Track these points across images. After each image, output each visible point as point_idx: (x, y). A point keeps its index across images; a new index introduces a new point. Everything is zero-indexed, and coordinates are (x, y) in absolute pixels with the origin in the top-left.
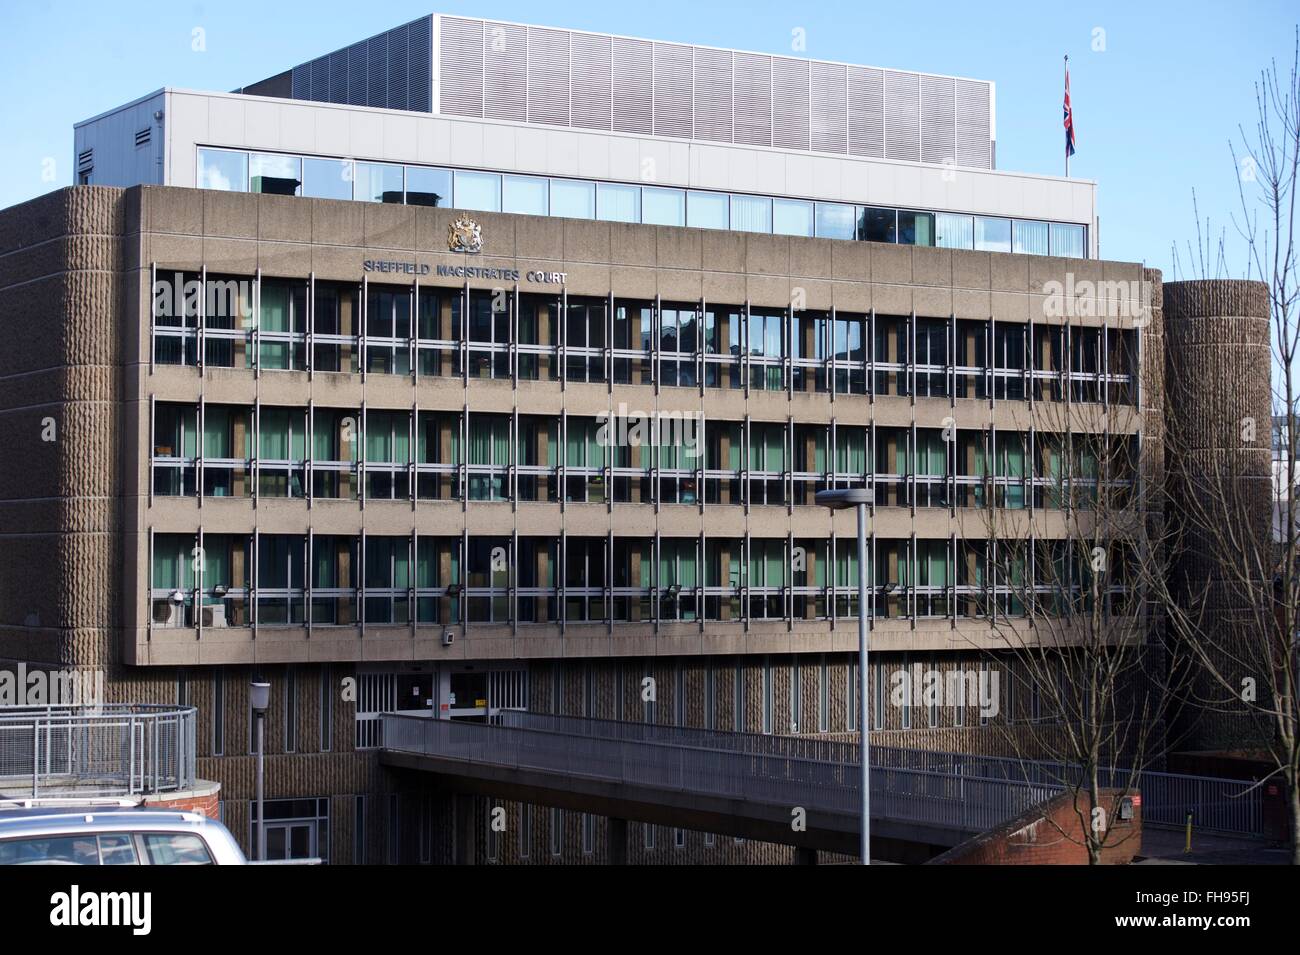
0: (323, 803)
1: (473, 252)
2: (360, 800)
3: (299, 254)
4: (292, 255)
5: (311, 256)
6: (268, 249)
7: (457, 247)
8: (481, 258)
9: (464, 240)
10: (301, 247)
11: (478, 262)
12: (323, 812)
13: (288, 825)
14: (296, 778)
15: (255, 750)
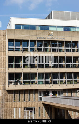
0: (34, 108)
1: (52, 35)
2: (39, 108)
3: (28, 37)
7: (50, 35)
9: (50, 34)
11: (53, 37)
12: (34, 109)
13: (29, 111)
14: (30, 105)
15: (24, 101)
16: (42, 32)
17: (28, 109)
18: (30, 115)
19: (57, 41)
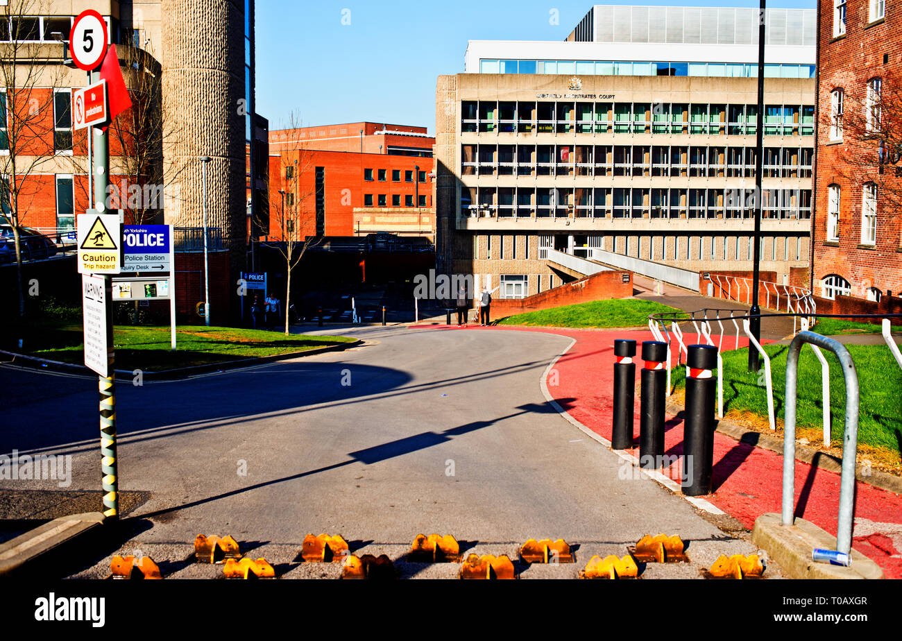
0: (526, 277)
1: (577, 88)
2: (539, 276)
3: (513, 93)
4: (510, 93)
5: (517, 94)
6: (502, 92)
7: (572, 88)
8: (581, 91)
9: (574, 85)
10: (513, 91)
11: (580, 92)
12: (526, 279)
13: (514, 282)
14: (516, 267)
15: (502, 258)
16: (553, 82)
17: (509, 278)
18: (514, 293)
19: (592, 104)
